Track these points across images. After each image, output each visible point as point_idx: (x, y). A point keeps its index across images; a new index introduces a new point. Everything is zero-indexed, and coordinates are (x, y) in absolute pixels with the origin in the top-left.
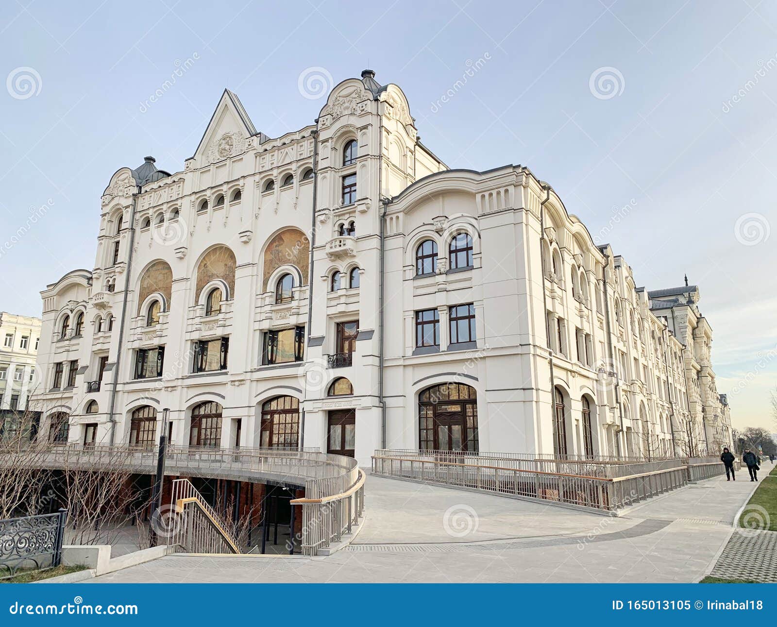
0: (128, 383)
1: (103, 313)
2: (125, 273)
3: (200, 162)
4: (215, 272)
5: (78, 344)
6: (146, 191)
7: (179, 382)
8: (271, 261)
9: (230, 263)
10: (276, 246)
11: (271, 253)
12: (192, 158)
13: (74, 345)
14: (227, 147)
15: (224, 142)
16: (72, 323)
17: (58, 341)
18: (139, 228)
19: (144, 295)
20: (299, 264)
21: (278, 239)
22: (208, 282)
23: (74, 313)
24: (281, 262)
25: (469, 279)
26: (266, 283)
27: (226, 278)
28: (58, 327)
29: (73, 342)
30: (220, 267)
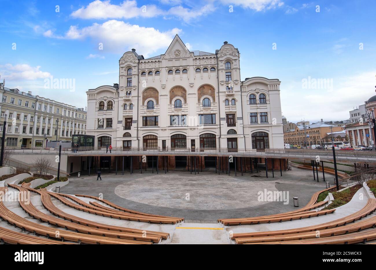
0: (141, 127)
1: (128, 103)
2: (137, 90)
3: (167, 57)
4: (177, 94)
5: (111, 113)
6: (142, 62)
7: (168, 128)
8: (200, 94)
9: (184, 92)
10: (202, 89)
11: (200, 91)
12: (164, 55)
13: (107, 113)
14: (178, 54)
15: (177, 52)
16: (106, 105)
17: (98, 111)
18: (140, 75)
19: (145, 98)
20: (211, 95)
21: (202, 87)
22: (175, 97)
23: (107, 101)
24: (204, 94)
25: (266, 106)
26: (199, 100)
27: (182, 96)
28: (98, 106)
29: (108, 112)
30: (179, 93)
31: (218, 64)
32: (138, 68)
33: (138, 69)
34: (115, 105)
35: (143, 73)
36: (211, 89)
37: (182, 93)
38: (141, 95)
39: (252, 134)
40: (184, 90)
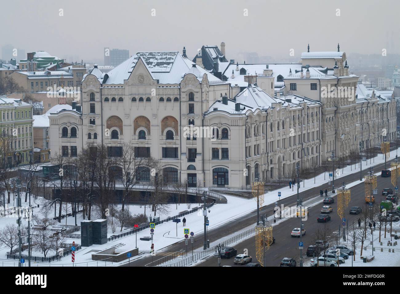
1: (92, 132)
2: (100, 118)
3: (130, 82)
4: (141, 125)
5: (76, 140)
6: (105, 87)
7: (132, 160)
8: (164, 125)
10: (166, 121)
11: (164, 123)
14: (142, 80)
15: (140, 77)
16: (69, 132)
17: (62, 137)
18: (103, 101)
19: (109, 127)
20: (174, 128)
21: (166, 118)
22: (139, 127)
23: (70, 127)
24: (167, 126)
25: (226, 142)
26: (162, 132)
27: (146, 127)
28: (61, 132)
29: (72, 139)
30: (143, 123)
31: (180, 95)
32: (101, 93)
33: (101, 95)
34: (79, 133)
35: (107, 100)
36: (174, 121)
37: (146, 123)
38: (105, 123)
39: (213, 170)
40: (148, 121)
